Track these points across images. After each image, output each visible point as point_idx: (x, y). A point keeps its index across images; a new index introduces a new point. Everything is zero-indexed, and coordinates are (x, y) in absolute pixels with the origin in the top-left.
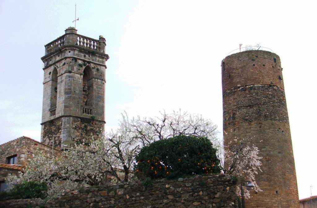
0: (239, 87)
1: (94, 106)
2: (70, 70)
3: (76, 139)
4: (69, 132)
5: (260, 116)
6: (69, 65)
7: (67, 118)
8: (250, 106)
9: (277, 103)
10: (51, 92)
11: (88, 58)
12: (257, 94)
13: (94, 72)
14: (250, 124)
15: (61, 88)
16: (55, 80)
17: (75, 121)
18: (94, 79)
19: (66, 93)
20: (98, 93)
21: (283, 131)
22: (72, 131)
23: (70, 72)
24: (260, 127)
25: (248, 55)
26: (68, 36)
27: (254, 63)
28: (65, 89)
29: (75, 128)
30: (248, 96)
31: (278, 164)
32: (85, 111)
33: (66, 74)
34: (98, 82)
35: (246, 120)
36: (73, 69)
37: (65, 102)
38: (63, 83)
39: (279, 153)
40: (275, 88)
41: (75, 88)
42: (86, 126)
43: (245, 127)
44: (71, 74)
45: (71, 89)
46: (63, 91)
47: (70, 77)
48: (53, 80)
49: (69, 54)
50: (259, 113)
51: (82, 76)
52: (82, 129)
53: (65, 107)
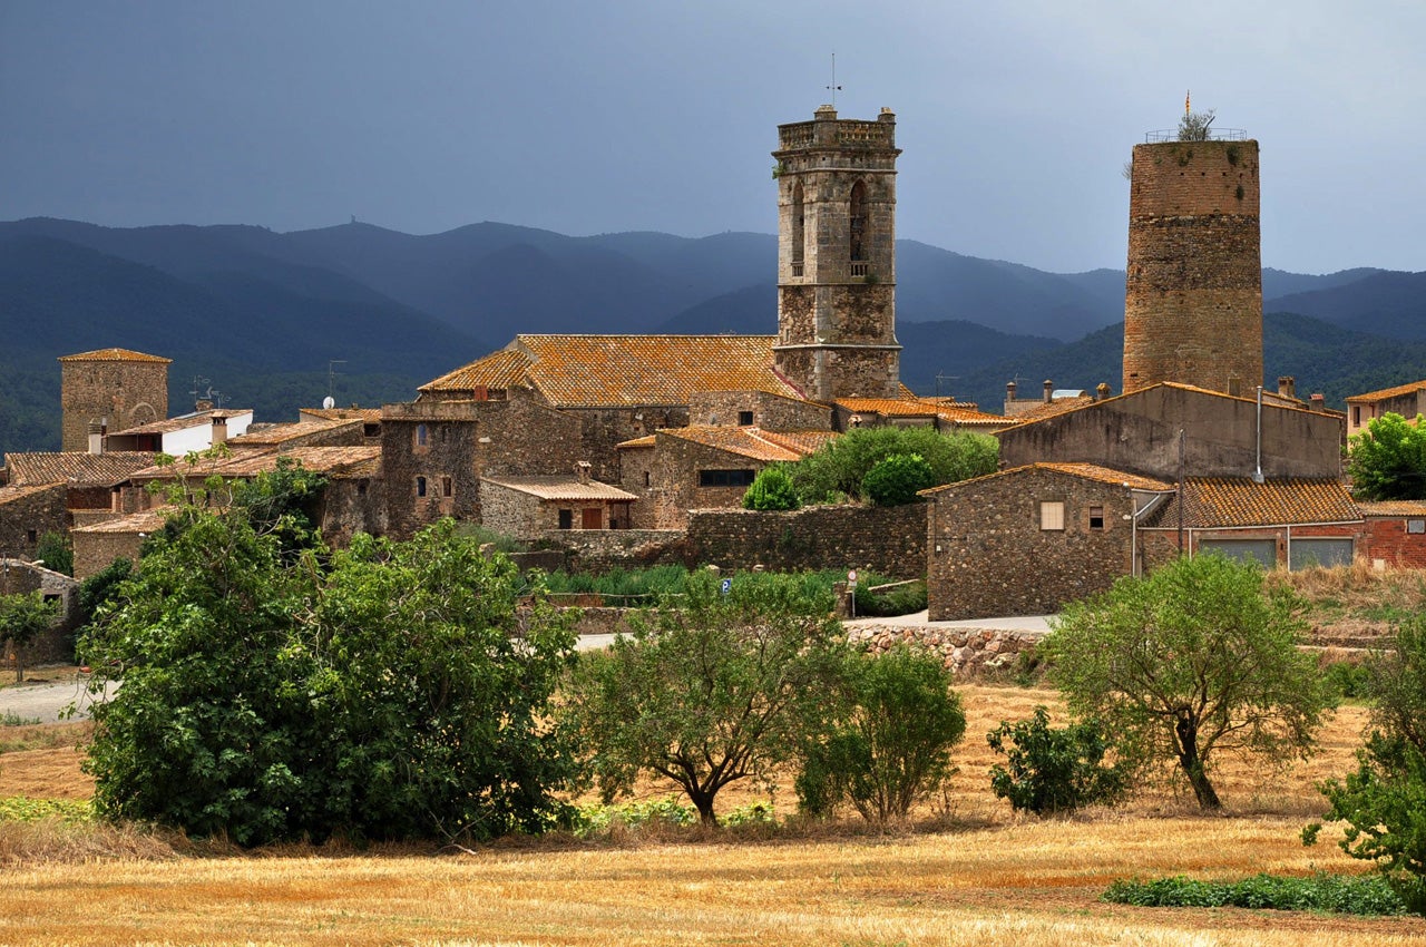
0: (1151, 218)
1: (872, 258)
2: (826, 195)
3: (839, 326)
4: (827, 314)
5: (1184, 280)
6: (824, 187)
7: (822, 289)
8: (1166, 259)
9: (1223, 251)
10: (794, 229)
11: (859, 165)
12: (1182, 235)
13: (872, 189)
14: (1163, 296)
15: (811, 228)
16: (799, 203)
17: (836, 293)
18: (871, 204)
19: (820, 241)
20: (880, 230)
21: (1229, 308)
22: (833, 311)
23: (826, 200)
24: (1182, 302)
25: (1173, 151)
26: (819, 125)
27: (1183, 169)
28: (819, 234)
29: (838, 307)
30: (1166, 238)
31: (1209, 373)
32: (856, 270)
33: (819, 204)
34: (879, 208)
35: (1158, 286)
36: (830, 194)
37: (819, 257)
38: (814, 220)
39: (1214, 351)
40: (1224, 219)
41: (835, 230)
42: (857, 300)
43: (1155, 300)
44: (827, 205)
45: (828, 234)
46: (814, 236)
47: (825, 209)
48: (795, 204)
49: (824, 163)
50: (1181, 274)
51: (848, 204)
52: (851, 306)
53: (819, 267)
